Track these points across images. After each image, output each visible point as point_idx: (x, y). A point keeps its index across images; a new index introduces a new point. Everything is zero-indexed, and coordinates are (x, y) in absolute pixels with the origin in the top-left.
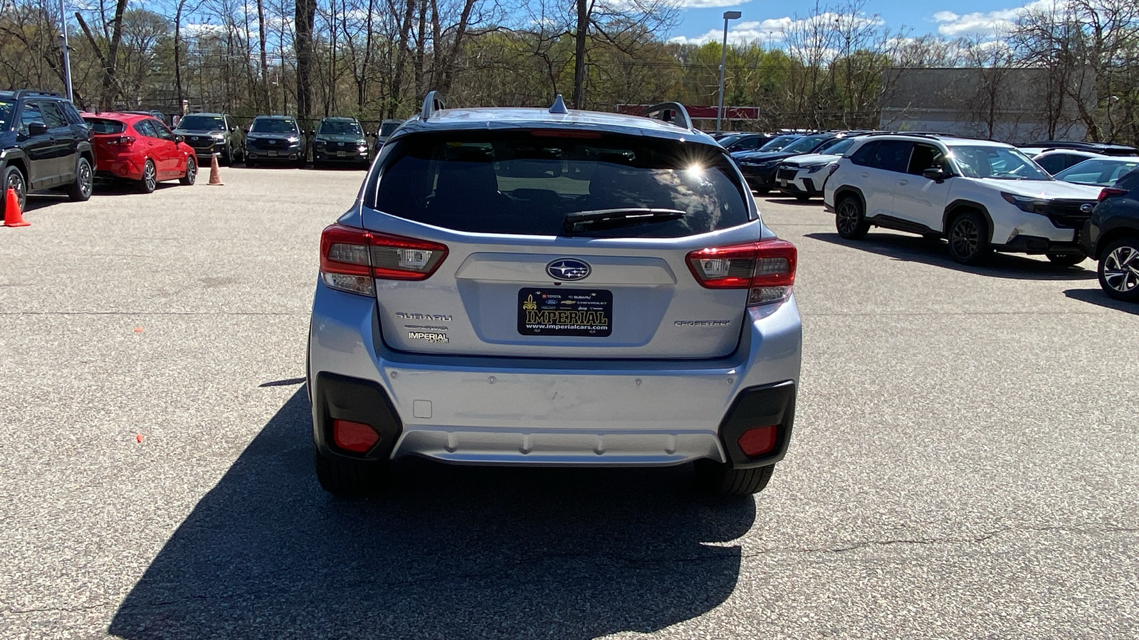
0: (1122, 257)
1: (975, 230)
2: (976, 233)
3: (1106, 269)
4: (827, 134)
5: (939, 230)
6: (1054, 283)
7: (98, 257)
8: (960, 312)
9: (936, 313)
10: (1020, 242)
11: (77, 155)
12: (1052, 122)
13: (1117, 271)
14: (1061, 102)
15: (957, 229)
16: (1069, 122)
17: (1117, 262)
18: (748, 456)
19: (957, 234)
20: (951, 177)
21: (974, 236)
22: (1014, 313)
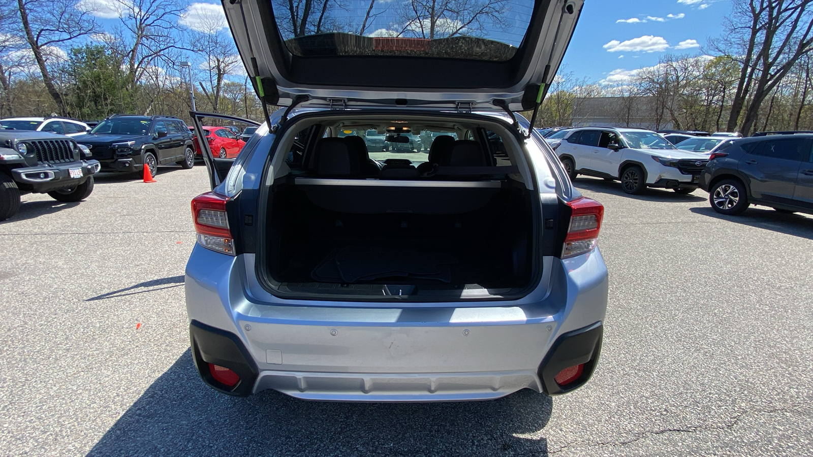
0: (725, 191)
1: (637, 176)
2: (637, 177)
3: (715, 197)
4: (550, 129)
5: (616, 176)
6: (683, 204)
7: (181, 198)
8: (638, 223)
9: (626, 224)
10: (662, 182)
11: (185, 146)
12: (658, 121)
13: (722, 198)
14: (663, 111)
15: (626, 175)
16: (666, 122)
17: (722, 193)
18: (560, 385)
19: (627, 178)
20: (623, 148)
21: (636, 179)
22: (669, 223)
